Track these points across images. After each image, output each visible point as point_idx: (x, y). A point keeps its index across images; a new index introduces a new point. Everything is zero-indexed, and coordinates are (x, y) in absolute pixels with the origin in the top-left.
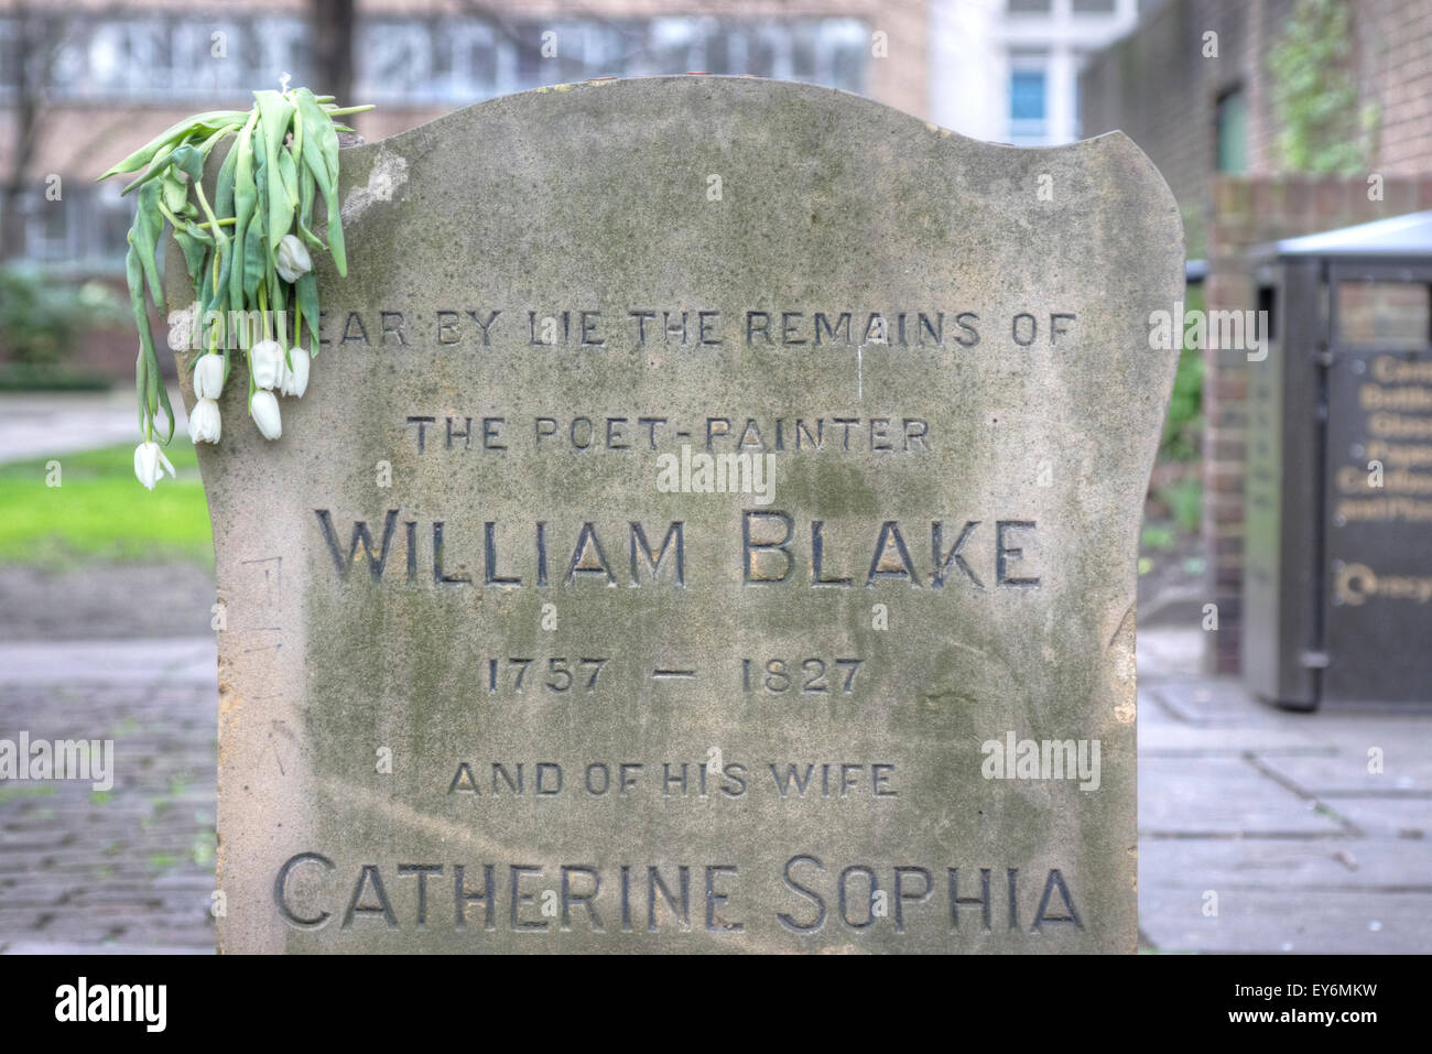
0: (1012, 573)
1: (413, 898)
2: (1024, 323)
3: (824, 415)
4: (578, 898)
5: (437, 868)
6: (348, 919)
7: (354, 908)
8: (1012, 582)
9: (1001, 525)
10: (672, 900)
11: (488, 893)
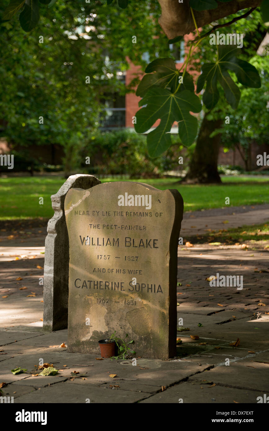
0: (155, 246)
1: (89, 284)
2: (157, 214)
3: (135, 225)
4: (107, 286)
5: (92, 281)
6: (82, 288)
7: (83, 286)
8: (155, 247)
9: (154, 240)
10: (117, 287)
11: (97, 285)
